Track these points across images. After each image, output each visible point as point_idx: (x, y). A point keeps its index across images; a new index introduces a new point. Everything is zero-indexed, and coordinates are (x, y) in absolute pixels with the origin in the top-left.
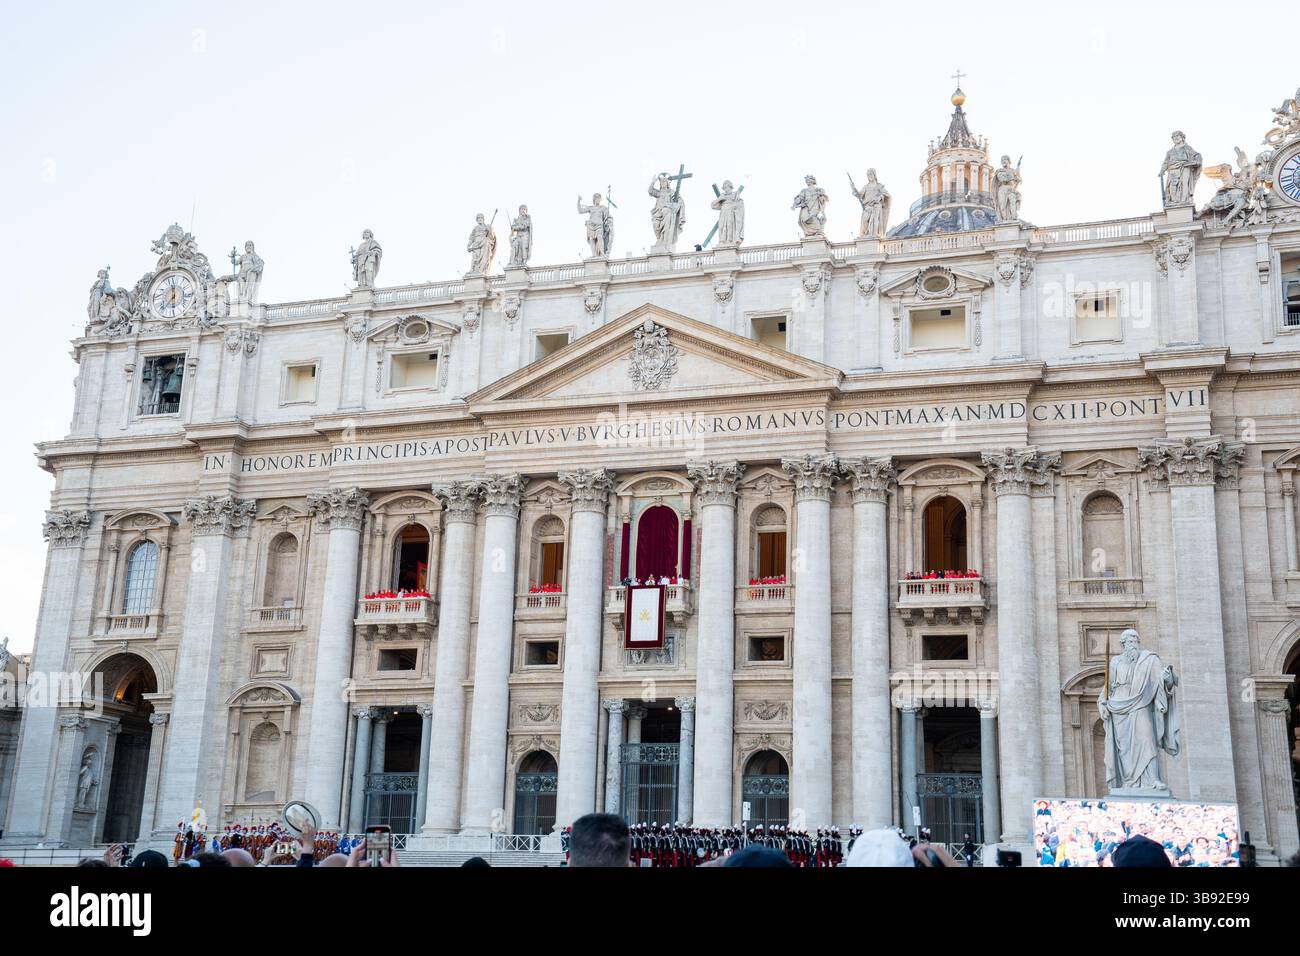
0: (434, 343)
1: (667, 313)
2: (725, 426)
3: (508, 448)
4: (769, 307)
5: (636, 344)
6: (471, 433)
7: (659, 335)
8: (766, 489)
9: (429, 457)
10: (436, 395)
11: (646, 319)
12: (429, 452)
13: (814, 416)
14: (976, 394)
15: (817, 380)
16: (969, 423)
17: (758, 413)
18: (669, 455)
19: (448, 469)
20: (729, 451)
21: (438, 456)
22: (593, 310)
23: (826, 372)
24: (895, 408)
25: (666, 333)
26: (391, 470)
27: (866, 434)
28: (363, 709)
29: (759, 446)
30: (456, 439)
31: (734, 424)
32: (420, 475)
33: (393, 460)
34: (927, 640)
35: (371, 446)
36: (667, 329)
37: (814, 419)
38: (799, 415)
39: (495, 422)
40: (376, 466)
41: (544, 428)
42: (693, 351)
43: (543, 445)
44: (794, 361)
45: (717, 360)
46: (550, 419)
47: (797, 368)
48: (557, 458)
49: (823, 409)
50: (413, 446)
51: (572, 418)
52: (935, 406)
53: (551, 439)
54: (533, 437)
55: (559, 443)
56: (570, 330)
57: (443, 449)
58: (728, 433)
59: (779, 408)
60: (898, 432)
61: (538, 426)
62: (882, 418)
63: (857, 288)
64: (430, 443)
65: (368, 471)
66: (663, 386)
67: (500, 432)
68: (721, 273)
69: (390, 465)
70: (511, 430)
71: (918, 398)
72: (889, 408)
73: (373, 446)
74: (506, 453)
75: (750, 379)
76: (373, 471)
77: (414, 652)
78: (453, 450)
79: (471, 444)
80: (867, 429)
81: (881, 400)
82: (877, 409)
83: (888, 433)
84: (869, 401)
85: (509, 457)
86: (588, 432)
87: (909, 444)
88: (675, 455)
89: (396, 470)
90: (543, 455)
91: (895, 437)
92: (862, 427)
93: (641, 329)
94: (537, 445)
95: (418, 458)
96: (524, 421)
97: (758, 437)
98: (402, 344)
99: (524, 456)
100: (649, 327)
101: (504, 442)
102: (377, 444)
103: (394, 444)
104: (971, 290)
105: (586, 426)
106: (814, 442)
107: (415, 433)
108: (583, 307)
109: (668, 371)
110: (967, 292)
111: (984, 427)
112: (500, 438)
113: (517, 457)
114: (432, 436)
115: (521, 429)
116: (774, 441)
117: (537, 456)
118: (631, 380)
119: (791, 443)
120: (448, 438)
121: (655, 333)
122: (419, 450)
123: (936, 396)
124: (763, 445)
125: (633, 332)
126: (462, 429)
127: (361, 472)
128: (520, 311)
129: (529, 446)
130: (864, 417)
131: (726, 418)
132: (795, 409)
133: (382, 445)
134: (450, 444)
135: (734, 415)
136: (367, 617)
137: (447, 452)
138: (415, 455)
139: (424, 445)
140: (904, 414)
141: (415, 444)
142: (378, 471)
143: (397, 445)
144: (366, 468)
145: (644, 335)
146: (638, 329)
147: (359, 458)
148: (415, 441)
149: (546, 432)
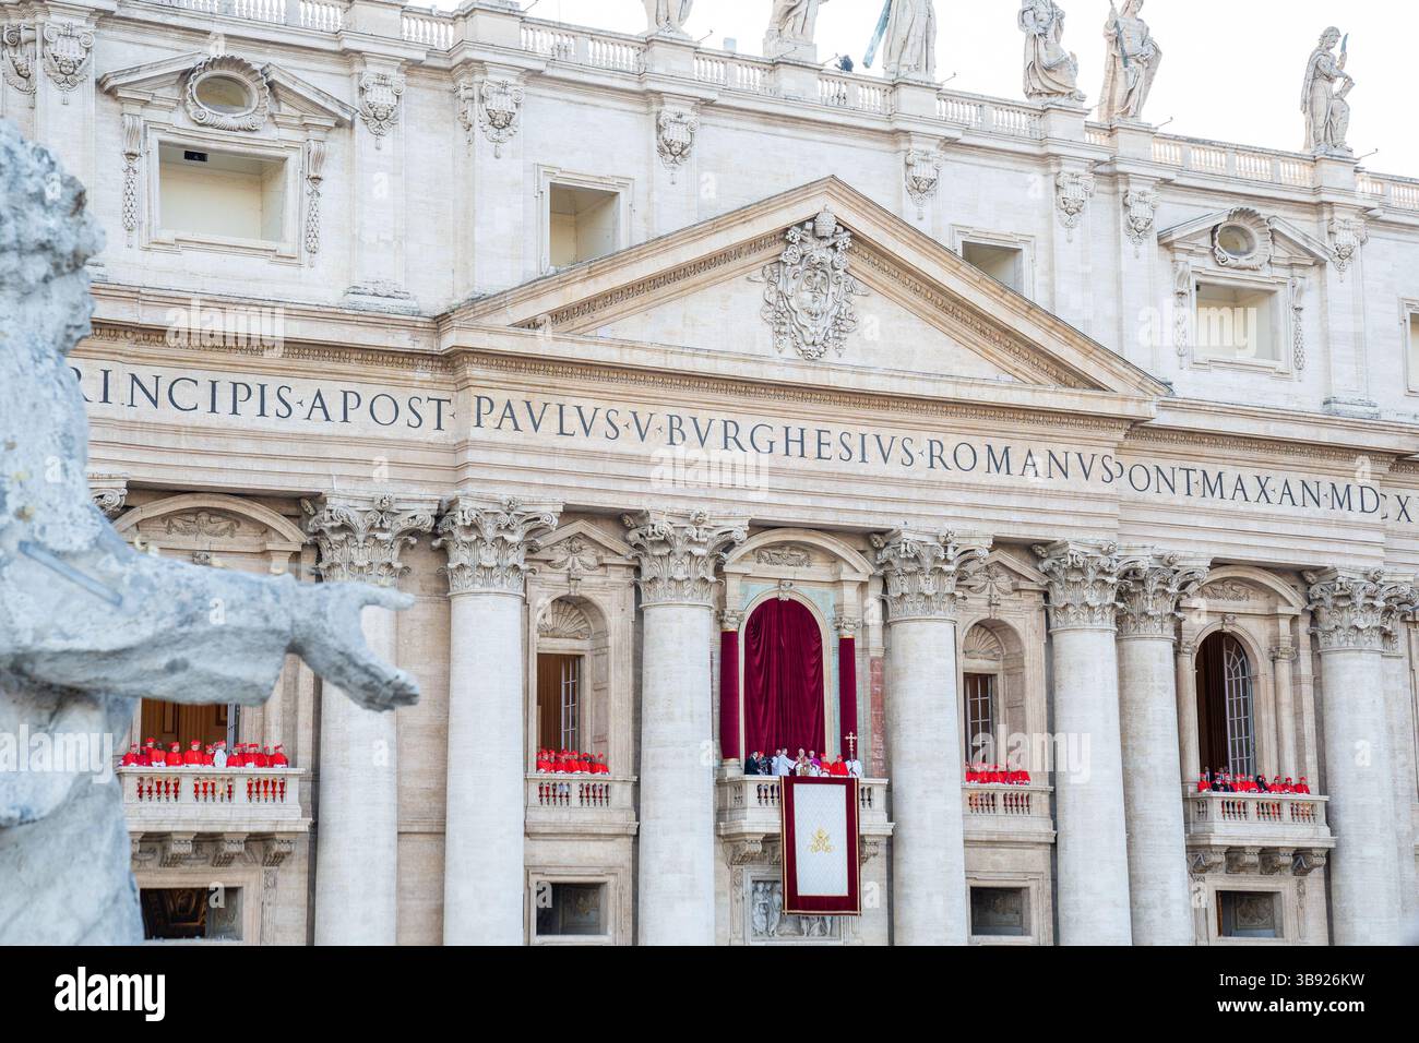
0: (274, 138)
1: (867, 205)
2: (948, 457)
3: (518, 438)
4: (992, 227)
5: (791, 255)
6: (407, 384)
7: (834, 246)
8: (987, 591)
9: (296, 424)
10: (291, 270)
11: (830, 209)
12: (300, 412)
13: (1097, 463)
14: (1318, 462)
15: (1124, 399)
16: (1305, 512)
17: (1006, 443)
18: (851, 505)
19: (352, 461)
20: (958, 512)
21: (318, 426)
22: (674, 153)
23: (1140, 387)
24: (1199, 466)
25: (849, 244)
26: (202, 443)
27: (1159, 508)
29: (1008, 509)
30: (367, 393)
31: (965, 458)
32: (278, 466)
33: (202, 417)
34: (1222, 897)
35: (140, 373)
36: (854, 237)
37: (1097, 471)
38: (1073, 458)
39: (494, 374)
40: (158, 428)
41: (598, 404)
42: (887, 293)
43: (596, 442)
44: (1087, 354)
45: (929, 319)
46: (614, 387)
47: (1091, 369)
48: (629, 478)
49: (1111, 452)
50: (256, 390)
51: (661, 392)
52: (1257, 472)
53: (612, 433)
54: (572, 422)
55: (629, 442)
56: (621, 185)
57: (336, 410)
58: (954, 475)
59: (1041, 438)
60: (1209, 513)
61: (582, 397)
62: (1181, 478)
63: (1123, 218)
64: (302, 391)
65: (137, 438)
66: (831, 356)
67: (500, 397)
68: (924, 135)
69: (196, 431)
70: (523, 396)
71: (1236, 453)
72: (1189, 465)
73: (146, 374)
74: (516, 449)
75: (986, 370)
76: (151, 440)
78: (359, 416)
79: (405, 411)
80: (1158, 499)
81: (1183, 448)
82: (1173, 463)
83: (1193, 511)
84: (1166, 447)
85: (523, 460)
86: (688, 427)
87: (1222, 538)
88: (862, 506)
89: (213, 444)
90: (599, 467)
91: (1202, 521)
92: (1150, 495)
93: (809, 226)
94: (581, 442)
95: (270, 423)
96: (558, 381)
97: (1009, 491)
98: (180, 122)
99: (558, 463)
100: (826, 226)
101: (508, 423)
102: (158, 371)
103: (204, 378)
104: (1291, 266)
105: (685, 414)
106: (1100, 515)
108: (655, 144)
109: (841, 324)
110: (1282, 266)
111: (1326, 523)
112: (498, 411)
113: (544, 462)
114: (308, 374)
115: (546, 399)
116: (1036, 503)
117: (586, 466)
118: (768, 329)
119: (1064, 513)
120: (347, 387)
121: (832, 241)
122: (272, 404)
123: (1262, 455)
124: (1019, 509)
125: (786, 230)
126: (387, 371)
127: (116, 436)
128: (521, 118)
129: (563, 442)
130: (1153, 475)
131: (951, 442)
132: (1068, 444)
133: (168, 375)
134: (352, 400)
135: (963, 439)
136: (144, 812)
137: (345, 420)
138: (262, 414)
139: (284, 393)
140: (1213, 479)
141: (263, 387)
142: (167, 441)
143: (214, 383)
144: (131, 429)
145: (809, 239)
146: (801, 225)
147: (106, 400)
148: (262, 380)
149: (601, 414)
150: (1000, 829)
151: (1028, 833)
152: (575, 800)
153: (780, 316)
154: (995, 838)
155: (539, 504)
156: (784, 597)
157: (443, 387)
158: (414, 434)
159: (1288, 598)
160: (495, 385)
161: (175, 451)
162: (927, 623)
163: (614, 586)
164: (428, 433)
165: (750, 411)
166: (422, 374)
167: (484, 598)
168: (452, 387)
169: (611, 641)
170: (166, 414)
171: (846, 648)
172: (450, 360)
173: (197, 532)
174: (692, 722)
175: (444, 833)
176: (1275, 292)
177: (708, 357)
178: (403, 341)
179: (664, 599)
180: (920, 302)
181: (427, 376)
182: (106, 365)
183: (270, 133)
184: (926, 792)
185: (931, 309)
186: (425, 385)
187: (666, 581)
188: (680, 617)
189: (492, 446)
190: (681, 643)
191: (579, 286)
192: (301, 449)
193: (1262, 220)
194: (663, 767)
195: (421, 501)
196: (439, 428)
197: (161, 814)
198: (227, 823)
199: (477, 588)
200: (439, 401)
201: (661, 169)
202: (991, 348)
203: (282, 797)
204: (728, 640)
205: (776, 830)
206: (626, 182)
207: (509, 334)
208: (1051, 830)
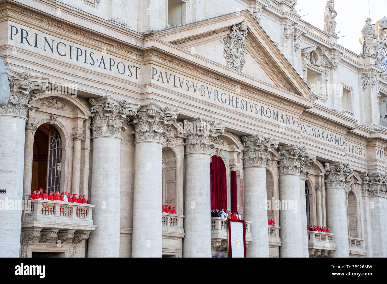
2: (265, 113)
3: (163, 85)
5: (232, 35)
6: (128, 59)
7: (243, 34)
9: (96, 68)
12: (97, 63)
13: (296, 121)
15: (305, 100)
16: (331, 144)
17: (277, 110)
18: (244, 125)
19: (112, 86)
21: (102, 70)
23: (309, 97)
24: (311, 126)
26: (67, 70)
30: (117, 60)
31: (269, 114)
32: (90, 84)
33: (66, 59)
35: (48, 37)
36: (249, 32)
37: (296, 123)
38: (291, 118)
39: (159, 60)
40: (54, 61)
41: (184, 77)
43: (183, 91)
47: (300, 89)
49: (299, 118)
50: (84, 52)
52: (322, 130)
53: (187, 89)
54: (177, 82)
55: (191, 93)
57: (107, 65)
58: (266, 119)
59: (285, 110)
60: (313, 141)
61: (180, 74)
62: (307, 129)
63: (294, 43)
64: (98, 56)
67: (159, 69)
70: (165, 70)
72: (309, 125)
73: (50, 38)
76: (51, 65)
78: (114, 69)
80: (303, 135)
82: (306, 124)
83: (310, 140)
86: (206, 90)
89: (70, 71)
90: (184, 100)
91: (312, 143)
93: (239, 26)
94: (179, 90)
95: (88, 66)
97: (278, 126)
100: (243, 27)
101: (161, 79)
102: (53, 38)
103: (68, 43)
104: (325, 67)
105: (206, 85)
111: (334, 148)
112: (158, 74)
114: (99, 49)
115: (171, 72)
116: (284, 131)
117: (181, 99)
118: (225, 60)
119: (290, 136)
120: (111, 57)
122: (89, 59)
125: (233, 26)
126: (124, 53)
127: (39, 61)
129: (175, 89)
130: (302, 127)
131: (265, 107)
132: (290, 113)
133: (57, 40)
134: (112, 62)
135: (268, 107)
136: (44, 219)
137: (110, 70)
138: (86, 62)
139: (92, 55)
140: (314, 130)
141: (86, 51)
142: (56, 67)
143: (71, 47)
144: (45, 60)
145: (238, 31)
146: (237, 25)
147: (36, 46)
148: (86, 49)
149: (185, 81)
151: (275, 243)
152: (168, 223)
153: (228, 56)
155: (172, 111)
156: (218, 155)
157: (139, 63)
158: (129, 79)
160: (158, 64)
161: (59, 71)
163: (179, 145)
164: (133, 79)
165: (222, 88)
166: (133, 56)
167: (153, 144)
168: (141, 63)
169: (178, 165)
170: (55, 55)
172: (143, 53)
173: (52, 107)
176: (321, 74)
177: (217, 65)
178: (132, 41)
179: (199, 151)
180: (260, 58)
181: (135, 58)
182: (37, 32)
184: (260, 227)
185: (262, 62)
186: (134, 61)
187: (200, 145)
188: (204, 158)
189: (157, 87)
190: (204, 168)
191: (185, 32)
192: (97, 78)
193: (322, 51)
194: (198, 213)
195: (134, 104)
196: (137, 78)
197: (50, 220)
198: (71, 225)
199: (151, 140)
200: (137, 68)
203: (87, 216)
207: (168, 45)
208: (280, 242)
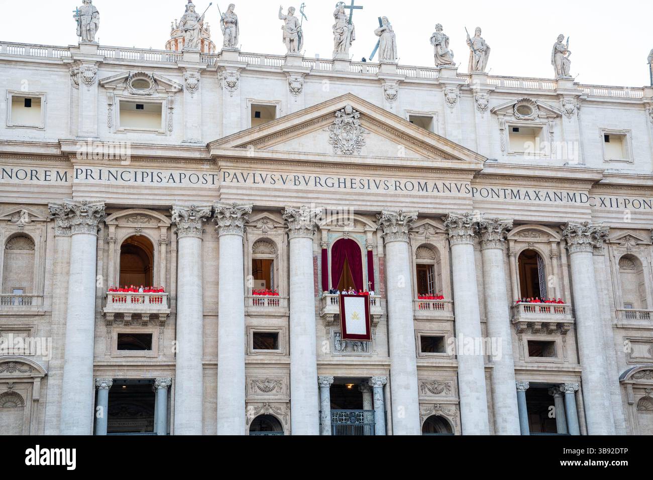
0: (157, 97)
1: (363, 102)
2: (402, 186)
3: (239, 185)
4: (421, 109)
5: (337, 121)
6: (201, 170)
7: (354, 117)
8: (425, 234)
9: (164, 184)
10: (164, 137)
11: (349, 104)
12: (165, 180)
13: (463, 187)
14: (560, 185)
15: (470, 163)
16: (556, 203)
17: (425, 181)
18: (364, 203)
19: (183, 195)
20: (407, 205)
21: (171, 184)
22: (296, 91)
23: (476, 158)
24: (509, 188)
25: (359, 116)
26: (132, 191)
27: (492, 203)
28: (106, 382)
29: (427, 203)
30: (188, 174)
31: (409, 186)
32: (158, 197)
33: (132, 183)
34: (530, 343)
35: (111, 169)
36: (361, 113)
37: (463, 189)
38: (453, 185)
39: (229, 164)
40: (117, 187)
41: (268, 173)
42: (376, 132)
43: (267, 185)
44: (454, 148)
46: (272, 167)
47: (456, 153)
48: (279, 196)
49: (469, 183)
50: (150, 174)
51: (290, 168)
52: (534, 189)
53: (273, 182)
54: (258, 179)
55: (279, 185)
56: (278, 103)
57: (177, 179)
58: (405, 192)
59: (440, 179)
60: (515, 204)
61: (261, 171)
62: (502, 193)
63: (476, 105)
64: (166, 174)
65: (110, 190)
66: (355, 153)
67: (232, 172)
68: (390, 80)
69: (130, 187)
70: (240, 171)
71: (524, 183)
72: (505, 188)
73: (113, 170)
74: (238, 188)
75: (417, 156)
76: (115, 190)
77: (150, 336)
78: (185, 181)
79: (201, 178)
80: (492, 200)
81: (501, 182)
82: (498, 187)
83: (507, 204)
84: (494, 181)
85: (240, 192)
86: (301, 179)
87: (520, 213)
88: (369, 203)
89: (135, 191)
90: (268, 193)
91: (511, 207)
92: (489, 198)
93: (343, 110)
94: (261, 185)
95: (155, 184)
96: (251, 166)
97: (427, 197)
98: (127, 93)
99: (253, 192)
100: (349, 110)
101: (235, 180)
102: (117, 169)
103: (132, 171)
104: (548, 118)
105: (300, 175)
106: (465, 205)
107: (152, 164)
108: (288, 89)
109: (359, 144)
110: (544, 118)
111: (565, 207)
112: (231, 176)
113: (248, 192)
114: (167, 168)
115: (249, 172)
116: (438, 201)
117: (263, 193)
118: (331, 146)
119: (450, 204)
120: (181, 172)
121: (352, 115)
122: (155, 178)
123: (536, 183)
124: (431, 203)
125: (335, 112)
126: (194, 166)
127: (103, 189)
128: (238, 83)
129: (256, 185)
130: (490, 191)
131: (403, 181)
132: (451, 181)
133: (120, 170)
134: (183, 176)
135: (409, 180)
136: (114, 306)
137: (181, 182)
138: (152, 181)
139: (159, 175)
140: (515, 193)
141: (152, 173)
142: (120, 191)
143: (136, 172)
144: (108, 187)
145: (344, 115)
146: (340, 110)
147: (100, 179)
148: (152, 171)
149: (269, 176)
150: (431, 315)
151: (443, 317)
152: (266, 304)
153: (335, 142)
154: (429, 318)
155: (245, 205)
156: (346, 238)
157: (214, 170)
158: (204, 186)
159: (554, 235)
160: (229, 168)
161: (122, 193)
162: (395, 243)
163: (280, 235)
164: (210, 185)
165: (325, 173)
166: (206, 167)
167: (227, 236)
168: (218, 170)
169: (279, 252)
170: (120, 182)
171: (370, 254)
172: (214, 160)
173: (137, 222)
174: (304, 276)
175: (218, 316)
176: (542, 128)
177: (305, 154)
178: (197, 155)
180: (389, 134)
181: (208, 167)
182: (100, 168)
183: (156, 95)
185: (393, 137)
186: (208, 170)
187: (294, 229)
189: (229, 187)
191: (256, 134)
192: (165, 192)
193: (533, 102)
195: (206, 206)
196: (213, 183)
197: (120, 307)
198: (142, 310)
199: (225, 233)
200: (213, 175)
201: (292, 97)
202: (418, 149)
203: (161, 302)
204: (324, 252)
205: (338, 313)
206: (278, 102)
207: (231, 150)
208: (452, 316)
